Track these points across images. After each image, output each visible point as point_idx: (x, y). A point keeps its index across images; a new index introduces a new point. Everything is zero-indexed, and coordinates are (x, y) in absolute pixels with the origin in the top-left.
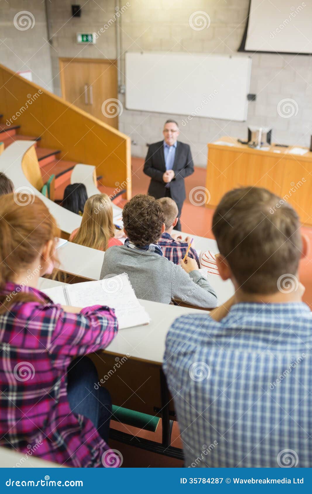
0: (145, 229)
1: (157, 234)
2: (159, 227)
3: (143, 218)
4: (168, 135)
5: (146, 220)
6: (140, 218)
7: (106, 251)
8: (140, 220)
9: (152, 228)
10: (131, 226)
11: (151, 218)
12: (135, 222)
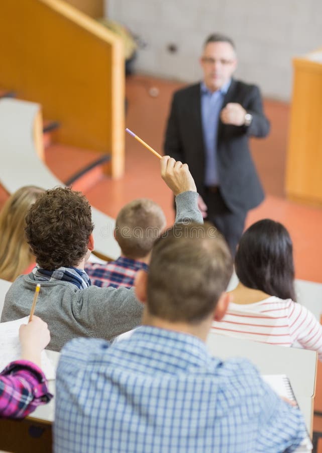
0: (54, 242)
1: (76, 252)
2: (77, 241)
3: (51, 226)
4: (214, 70)
5: (55, 230)
6: (47, 226)
7: (14, 282)
8: (46, 229)
9: (66, 241)
10: (34, 239)
11: (64, 225)
12: (39, 232)
